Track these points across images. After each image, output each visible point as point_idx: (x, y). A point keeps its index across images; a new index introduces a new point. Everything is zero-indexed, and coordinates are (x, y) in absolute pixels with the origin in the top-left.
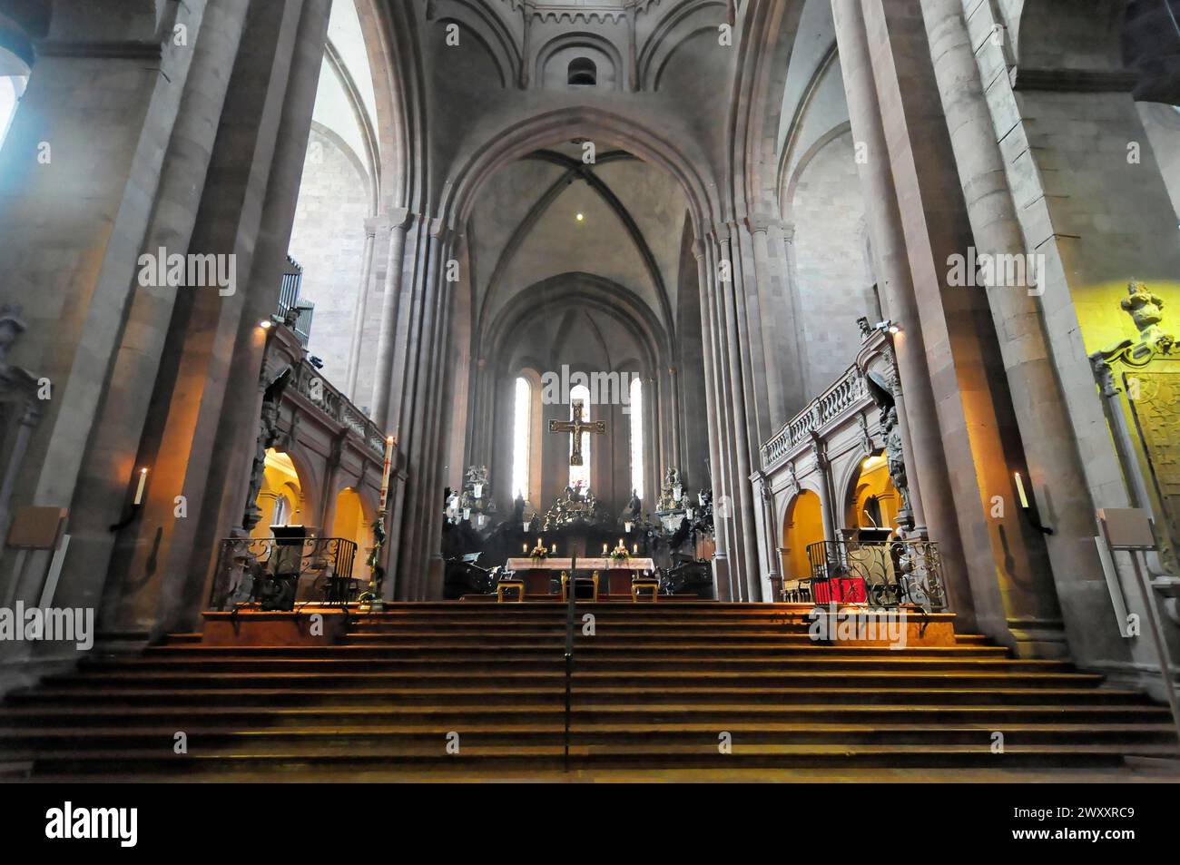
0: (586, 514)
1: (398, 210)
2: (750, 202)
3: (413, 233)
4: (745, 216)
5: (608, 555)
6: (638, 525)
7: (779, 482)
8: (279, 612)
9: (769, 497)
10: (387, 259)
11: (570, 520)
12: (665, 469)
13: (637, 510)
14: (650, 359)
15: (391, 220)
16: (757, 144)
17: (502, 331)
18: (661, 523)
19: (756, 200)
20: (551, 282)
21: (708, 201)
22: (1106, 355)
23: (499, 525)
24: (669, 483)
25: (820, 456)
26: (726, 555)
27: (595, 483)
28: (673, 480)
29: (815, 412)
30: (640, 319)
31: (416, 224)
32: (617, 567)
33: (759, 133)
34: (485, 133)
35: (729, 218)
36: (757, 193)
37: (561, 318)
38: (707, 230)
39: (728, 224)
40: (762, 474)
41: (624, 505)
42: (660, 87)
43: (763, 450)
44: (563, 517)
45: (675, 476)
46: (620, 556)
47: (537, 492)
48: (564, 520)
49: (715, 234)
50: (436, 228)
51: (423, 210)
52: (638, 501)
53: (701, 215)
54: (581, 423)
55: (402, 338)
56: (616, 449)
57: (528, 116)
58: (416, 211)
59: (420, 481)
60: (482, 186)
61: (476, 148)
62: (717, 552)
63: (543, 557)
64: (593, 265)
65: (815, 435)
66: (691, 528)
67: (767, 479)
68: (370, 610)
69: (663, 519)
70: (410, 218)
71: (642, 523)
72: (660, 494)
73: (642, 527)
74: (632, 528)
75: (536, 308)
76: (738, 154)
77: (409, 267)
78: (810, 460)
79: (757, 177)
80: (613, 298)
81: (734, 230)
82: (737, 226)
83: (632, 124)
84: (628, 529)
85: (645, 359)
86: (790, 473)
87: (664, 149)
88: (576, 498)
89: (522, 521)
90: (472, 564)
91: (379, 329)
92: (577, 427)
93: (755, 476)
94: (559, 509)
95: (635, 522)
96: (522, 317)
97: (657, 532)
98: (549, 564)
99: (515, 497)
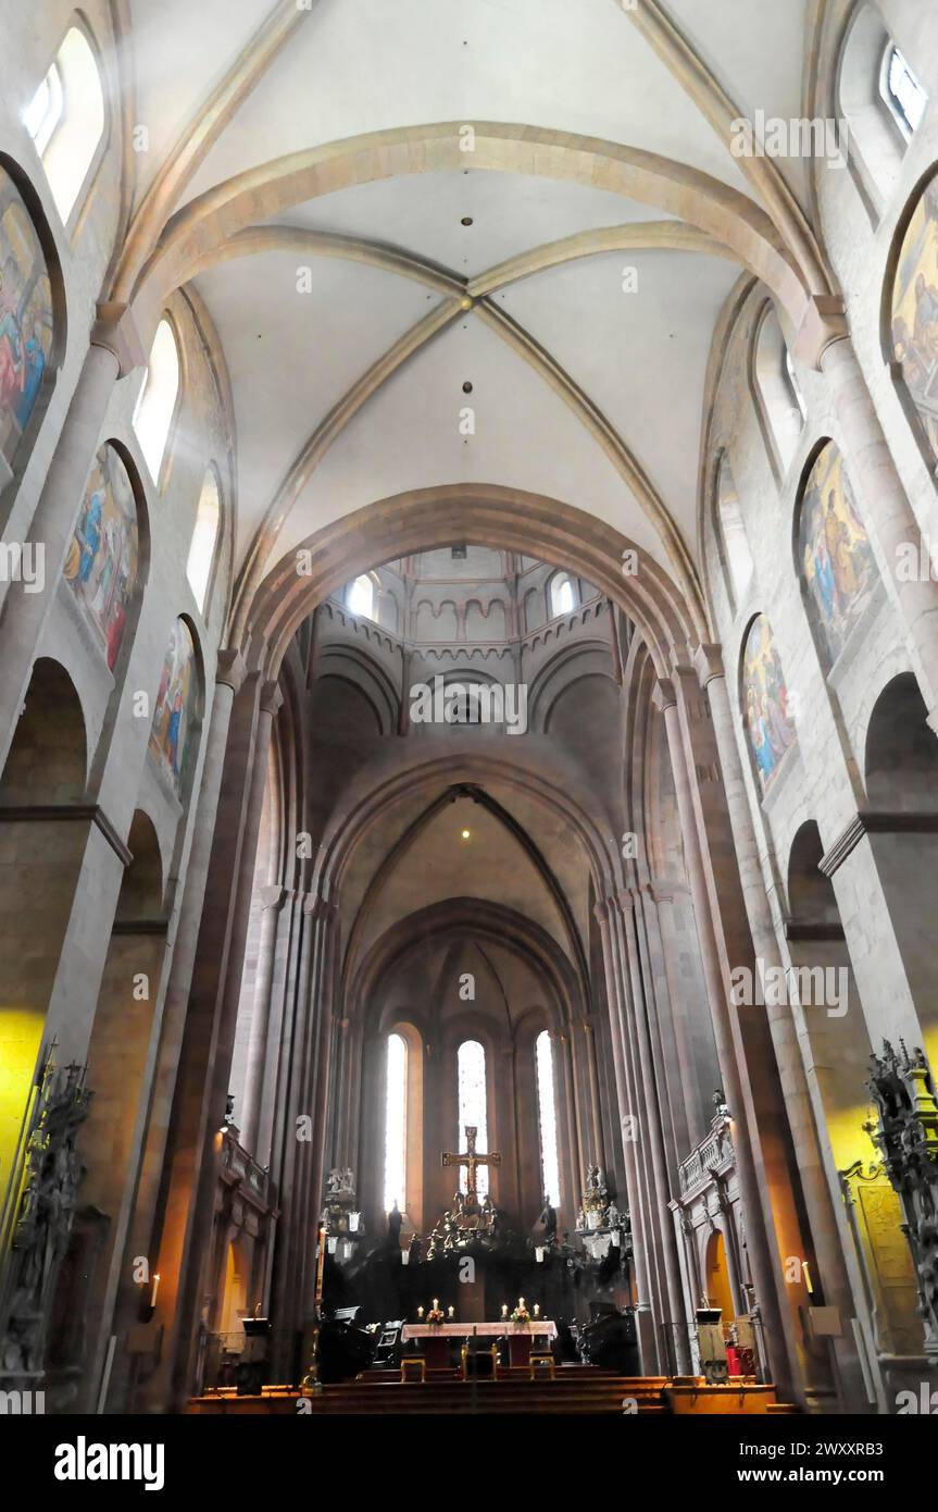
0: (484, 1232)
1: (270, 888)
2: (652, 865)
3: (286, 913)
4: (648, 882)
5: (508, 1319)
6: (553, 1249)
7: (698, 1213)
8: (250, 1396)
9: (690, 1232)
10: (258, 945)
11: (462, 1243)
12: (586, 1165)
13: (551, 1228)
14: (560, 1006)
15: (263, 898)
16: (655, 802)
17: (371, 975)
18: (584, 1247)
19: (658, 863)
20: (431, 911)
21: (609, 858)
22: (846, 1173)
23: (368, 1255)
24: (591, 1187)
25: (721, 1198)
26: (649, 1306)
27: (495, 1185)
28: (596, 1183)
29: (714, 1143)
30: (545, 955)
31: (289, 902)
32: (518, 1332)
33: (656, 792)
34: (362, 788)
35: (631, 883)
36: (660, 856)
37: (444, 953)
38: (609, 893)
39: (630, 891)
40: (681, 1204)
41: (533, 1222)
42: (551, 728)
43: (681, 1171)
44: (453, 1239)
45: (598, 1177)
46: (521, 1320)
47: (417, 1200)
48: (455, 1244)
49: (617, 900)
50: (311, 904)
51: (296, 886)
52: (552, 1212)
53: (602, 874)
54: (475, 1155)
55: (274, 1039)
56: (521, 1134)
57: (407, 767)
58: (290, 887)
59: (293, 1218)
60: (357, 846)
61: (354, 805)
62: (641, 1303)
63: (440, 1323)
64: (485, 889)
65: (714, 1173)
66: (622, 1256)
67: (687, 1210)
68: (313, 1393)
69: (587, 1241)
70: (284, 895)
71: (560, 1248)
72: (581, 1204)
73: (559, 1252)
74: (545, 1253)
75: (413, 943)
76: (637, 812)
77: (282, 953)
78: (714, 1199)
79: (658, 839)
80: (511, 930)
81: (637, 897)
82: (640, 893)
83: (521, 771)
84: (539, 1257)
85: (554, 1007)
86: (704, 1208)
87: (557, 797)
88: (471, 1207)
89: (400, 1249)
90: (348, 1323)
91: (249, 1029)
92: (472, 1161)
93: (673, 1205)
94: (447, 1227)
95: (549, 1244)
96: (397, 955)
97: (578, 1261)
98: (447, 1330)
99: (388, 1208)
